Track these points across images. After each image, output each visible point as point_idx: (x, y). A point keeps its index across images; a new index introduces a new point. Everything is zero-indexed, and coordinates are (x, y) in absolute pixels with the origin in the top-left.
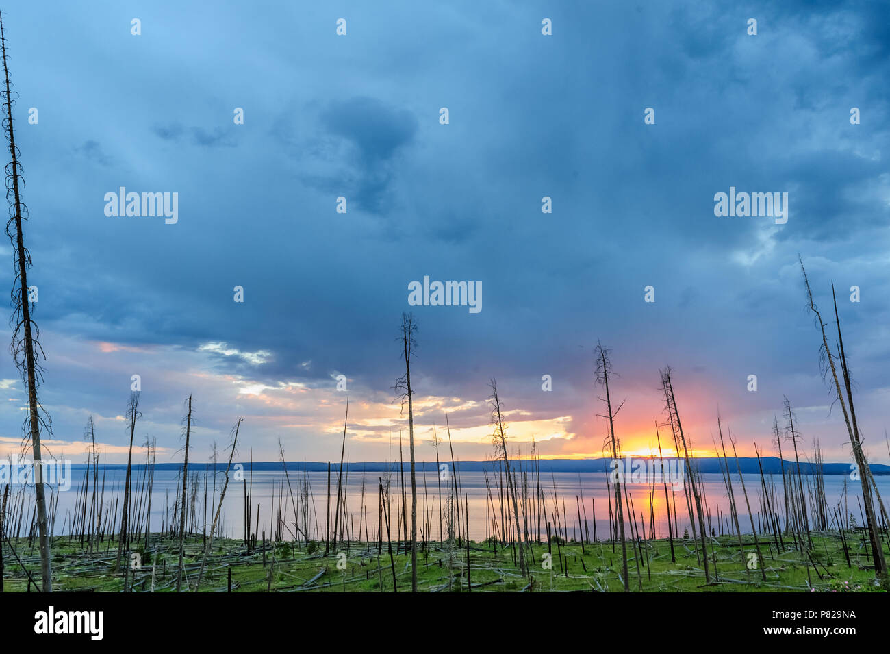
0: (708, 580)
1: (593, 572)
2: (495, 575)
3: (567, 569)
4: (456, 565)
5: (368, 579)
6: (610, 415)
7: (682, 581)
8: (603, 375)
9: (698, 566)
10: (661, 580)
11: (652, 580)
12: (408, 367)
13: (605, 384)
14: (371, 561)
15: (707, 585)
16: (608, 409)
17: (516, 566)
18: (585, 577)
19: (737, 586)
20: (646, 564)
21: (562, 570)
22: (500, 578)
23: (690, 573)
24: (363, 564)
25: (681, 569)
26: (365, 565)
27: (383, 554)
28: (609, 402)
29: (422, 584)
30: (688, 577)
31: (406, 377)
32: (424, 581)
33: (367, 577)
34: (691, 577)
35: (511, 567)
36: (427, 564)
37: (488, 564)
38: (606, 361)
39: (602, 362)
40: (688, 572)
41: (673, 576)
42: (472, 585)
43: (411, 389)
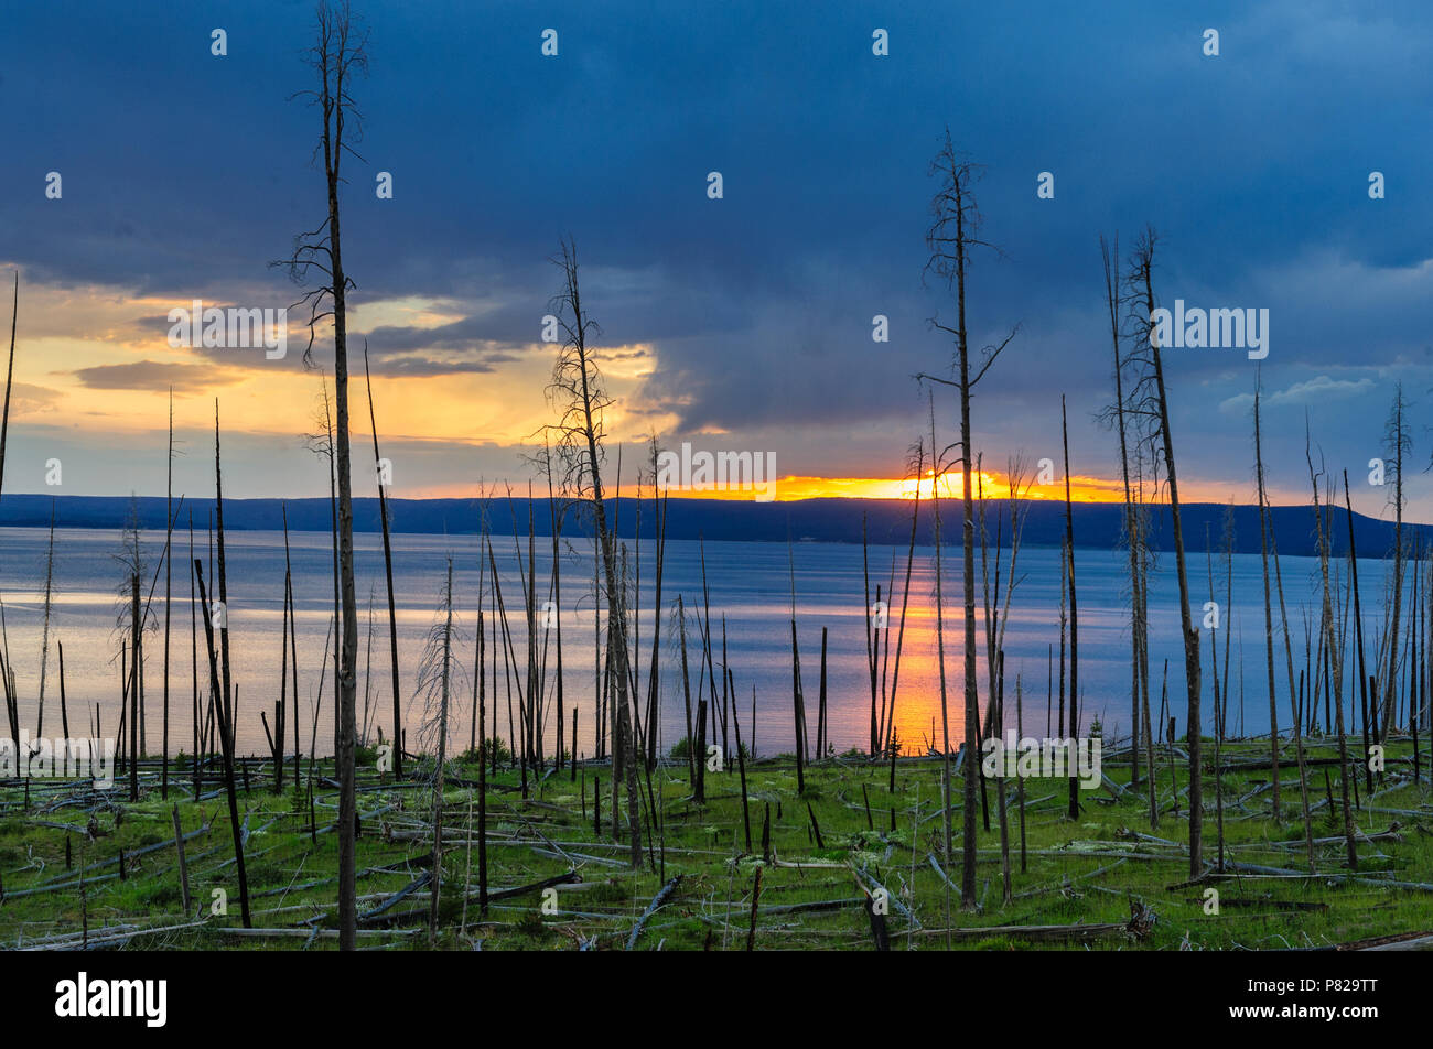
0: (1194, 870)
1: (842, 848)
2: (537, 860)
3: (766, 841)
4: (405, 833)
5: (124, 876)
6: (964, 378)
7: (1117, 872)
8: (952, 249)
9: (1150, 829)
10: (1053, 869)
11: (1030, 869)
12: (333, 196)
13: (956, 279)
14: (119, 821)
15: (1192, 884)
16: (958, 360)
17: (598, 831)
18: (825, 863)
19: (1279, 885)
20: (995, 825)
21: (749, 843)
22: (571, 869)
23: (1138, 850)
24: (94, 831)
25: (1102, 836)
26: (104, 834)
27: (146, 799)
28: (963, 336)
29: (308, 889)
30: (1132, 860)
31: (327, 231)
32: (311, 881)
33: (122, 870)
34: (1141, 860)
35: (584, 836)
36: (313, 829)
37: (509, 827)
38: (965, 202)
39: (952, 204)
40: (1131, 845)
41: (1084, 857)
42: (491, 891)
43: (346, 273)
